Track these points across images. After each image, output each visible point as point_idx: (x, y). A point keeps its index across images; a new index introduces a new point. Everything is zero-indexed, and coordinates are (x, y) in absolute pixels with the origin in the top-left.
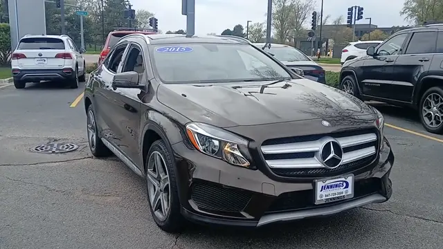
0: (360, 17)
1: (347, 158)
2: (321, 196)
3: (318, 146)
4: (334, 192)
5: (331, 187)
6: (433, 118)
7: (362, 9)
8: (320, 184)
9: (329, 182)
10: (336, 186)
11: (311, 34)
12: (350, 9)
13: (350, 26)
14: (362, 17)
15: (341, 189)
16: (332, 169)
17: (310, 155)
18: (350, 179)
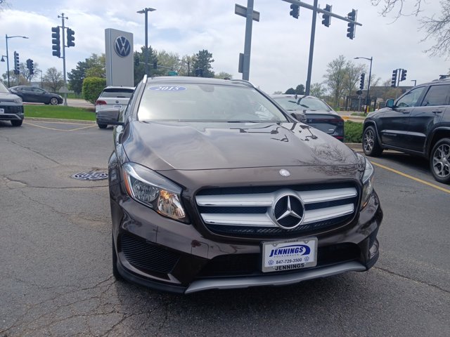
0: (403, 79)
1: (310, 217)
2: (271, 263)
3: (270, 200)
4: (289, 258)
5: (285, 252)
6: (442, 168)
7: (406, 71)
8: (268, 248)
9: (282, 245)
10: (292, 251)
11: (359, 93)
12: (395, 72)
13: (394, 86)
14: (405, 79)
15: (299, 255)
16: (288, 230)
17: (261, 210)
18: (312, 243)
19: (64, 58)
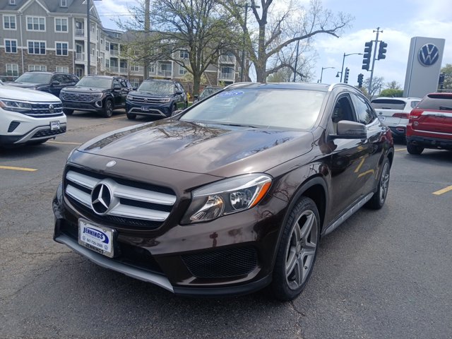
2: (84, 238)
4: (94, 240)
5: (91, 233)
8: (82, 224)
9: (89, 226)
10: (96, 234)
15: (101, 242)
18: (110, 235)
19: (372, 71)
